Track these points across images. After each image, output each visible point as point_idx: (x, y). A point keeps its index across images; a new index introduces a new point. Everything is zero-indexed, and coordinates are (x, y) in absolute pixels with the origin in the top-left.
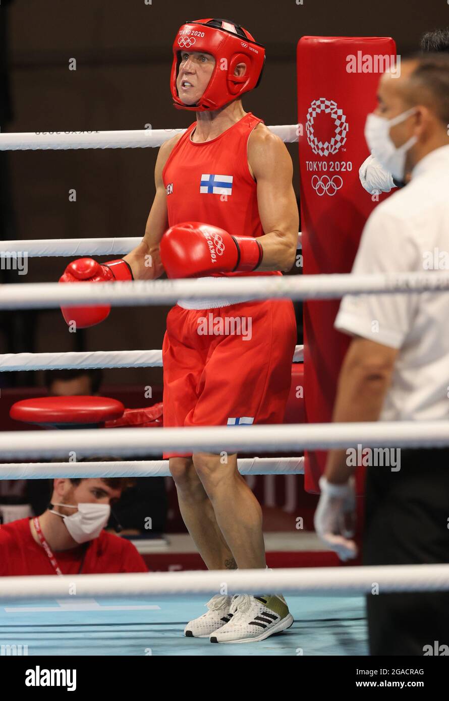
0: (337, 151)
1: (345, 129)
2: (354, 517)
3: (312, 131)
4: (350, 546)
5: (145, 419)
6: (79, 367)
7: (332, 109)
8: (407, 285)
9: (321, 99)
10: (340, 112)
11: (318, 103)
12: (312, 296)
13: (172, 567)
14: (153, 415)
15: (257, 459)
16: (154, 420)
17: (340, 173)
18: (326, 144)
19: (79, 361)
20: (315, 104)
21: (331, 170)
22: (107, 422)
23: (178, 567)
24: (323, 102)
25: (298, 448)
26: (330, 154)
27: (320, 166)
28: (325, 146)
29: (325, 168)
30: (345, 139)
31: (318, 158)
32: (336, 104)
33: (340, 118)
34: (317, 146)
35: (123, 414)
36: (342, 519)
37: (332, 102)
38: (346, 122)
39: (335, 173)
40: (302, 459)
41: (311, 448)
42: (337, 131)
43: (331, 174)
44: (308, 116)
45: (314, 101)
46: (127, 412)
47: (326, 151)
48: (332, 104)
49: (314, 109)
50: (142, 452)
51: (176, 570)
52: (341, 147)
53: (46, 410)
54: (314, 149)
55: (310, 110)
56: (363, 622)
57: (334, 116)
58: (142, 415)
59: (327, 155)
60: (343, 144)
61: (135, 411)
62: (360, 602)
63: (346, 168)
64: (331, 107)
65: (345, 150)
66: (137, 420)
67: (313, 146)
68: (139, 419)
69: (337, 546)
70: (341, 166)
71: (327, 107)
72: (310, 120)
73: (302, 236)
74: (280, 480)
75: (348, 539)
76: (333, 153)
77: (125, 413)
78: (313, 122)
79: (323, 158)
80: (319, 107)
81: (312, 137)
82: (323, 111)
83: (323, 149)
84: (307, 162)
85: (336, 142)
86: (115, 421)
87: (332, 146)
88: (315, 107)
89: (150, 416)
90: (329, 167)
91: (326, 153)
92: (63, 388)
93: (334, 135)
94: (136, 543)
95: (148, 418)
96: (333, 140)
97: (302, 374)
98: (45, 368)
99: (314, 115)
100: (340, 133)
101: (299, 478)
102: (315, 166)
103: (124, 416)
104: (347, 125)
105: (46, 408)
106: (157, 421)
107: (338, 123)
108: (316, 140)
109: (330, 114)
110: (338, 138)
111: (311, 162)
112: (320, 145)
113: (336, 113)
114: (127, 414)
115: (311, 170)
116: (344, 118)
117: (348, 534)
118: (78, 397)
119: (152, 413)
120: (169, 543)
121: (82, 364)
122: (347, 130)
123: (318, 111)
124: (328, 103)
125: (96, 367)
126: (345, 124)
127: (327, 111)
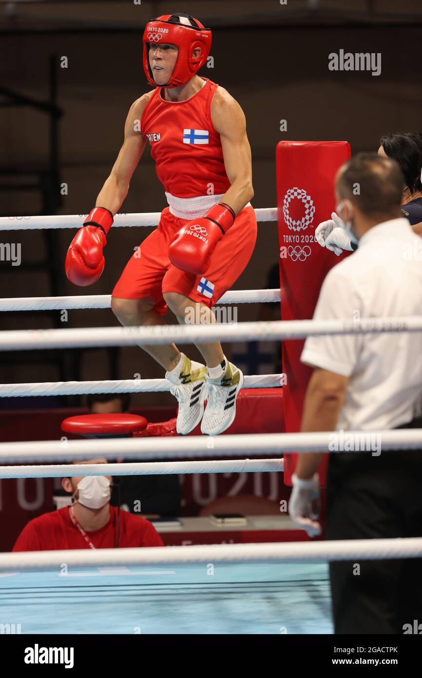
0: (307, 227)
1: (312, 211)
2: (319, 504)
3: (288, 212)
4: (316, 525)
5: (163, 430)
6: (113, 392)
7: (303, 196)
8: (360, 327)
9: (294, 188)
10: (309, 198)
11: (292, 191)
12: (288, 337)
13: (185, 543)
14: (169, 427)
15: (248, 460)
16: (170, 432)
17: (309, 244)
18: (299, 222)
19: (113, 387)
20: (289, 192)
21: (302, 241)
22: (134, 433)
23: (189, 542)
24: (296, 190)
25: (278, 452)
26: (301, 229)
27: (294, 238)
28: (298, 224)
29: (297, 240)
30: (313, 218)
31: (292, 233)
32: (305, 192)
33: (308, 202)
34: (292, 223)
35: (146, 427)
36: (309, 506)
37: (303, 190)
38: (313, 205)
39: (305, 244)
40: (282, 460)
41: (288, 451)
42: (307, 212)
43: (302, 245)
44: (285, 201)
45: (289, 190)
46: (150, 426)
47: (298, 227)
48: (302, 192)
49: (289, 196)
50: (161, 456)
51: (188, 545)
52: (310, 224)
53: (89, 424)
54: (289, 226)
55: (286, 196)
56: (327, 583)
57: (304, 201)
58: (161, 427)
59: (299, 231)
60: (311, 222)
61: (156, 425)
62: (325, 567)
63: (313, 240)
64: (302, 194)
65: (313, 226)
66: (157, 431)
67: (288, 224)
68: (158, 431)
69: (306, 526)
70: (310, 239)
71: (299, 194)
72: (286, 204)
73: (281, 292)
74: (266, 476)
75: (314, 521)
76: (304, 229)
77: (148, 426)
78: (288, 206)
79: (296, 233)
80: (293, 194)
81: (288, 217)
82: (296, 197)
83: (296, 226)
84: (284, 236)
85: (306, 221)
86: (141, 432)
87: (303, 224)
88: (290, 194)
89: (167, 428)
90: (301, 239)
91: (298, 229)
92: (100, 408)
93: (304, 215)
94: (155, 525)
95: (165, 429)
96: (303, 219)
97: (282, 396)
98: (87, 393)
99: (289, 200)
100: (309, 214)
101: (280, 475)
102: (290, 239)
103: (147, 429)
104: (314, 207)
105: (87, 422)
106: (172, 432)
107: (307, 206)
108: (290, 219)
109: (301, 199)
110: (307, 217)
111: (287, 236)
112: (294, 223)
113: (305, 198)
114: (149, 427)
115: (287, 242)
116: (312, 202)
117: (315, 517)
118: (113, 414)
119: (168, 426)
120: (182, 525)
121: (116, 389)
122: (314, 211)
123: (292, 197)
124: (299, 191)
125: (126, 392)
126: (312, 207)
127: (299, 197)
